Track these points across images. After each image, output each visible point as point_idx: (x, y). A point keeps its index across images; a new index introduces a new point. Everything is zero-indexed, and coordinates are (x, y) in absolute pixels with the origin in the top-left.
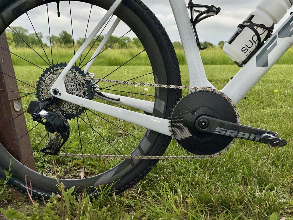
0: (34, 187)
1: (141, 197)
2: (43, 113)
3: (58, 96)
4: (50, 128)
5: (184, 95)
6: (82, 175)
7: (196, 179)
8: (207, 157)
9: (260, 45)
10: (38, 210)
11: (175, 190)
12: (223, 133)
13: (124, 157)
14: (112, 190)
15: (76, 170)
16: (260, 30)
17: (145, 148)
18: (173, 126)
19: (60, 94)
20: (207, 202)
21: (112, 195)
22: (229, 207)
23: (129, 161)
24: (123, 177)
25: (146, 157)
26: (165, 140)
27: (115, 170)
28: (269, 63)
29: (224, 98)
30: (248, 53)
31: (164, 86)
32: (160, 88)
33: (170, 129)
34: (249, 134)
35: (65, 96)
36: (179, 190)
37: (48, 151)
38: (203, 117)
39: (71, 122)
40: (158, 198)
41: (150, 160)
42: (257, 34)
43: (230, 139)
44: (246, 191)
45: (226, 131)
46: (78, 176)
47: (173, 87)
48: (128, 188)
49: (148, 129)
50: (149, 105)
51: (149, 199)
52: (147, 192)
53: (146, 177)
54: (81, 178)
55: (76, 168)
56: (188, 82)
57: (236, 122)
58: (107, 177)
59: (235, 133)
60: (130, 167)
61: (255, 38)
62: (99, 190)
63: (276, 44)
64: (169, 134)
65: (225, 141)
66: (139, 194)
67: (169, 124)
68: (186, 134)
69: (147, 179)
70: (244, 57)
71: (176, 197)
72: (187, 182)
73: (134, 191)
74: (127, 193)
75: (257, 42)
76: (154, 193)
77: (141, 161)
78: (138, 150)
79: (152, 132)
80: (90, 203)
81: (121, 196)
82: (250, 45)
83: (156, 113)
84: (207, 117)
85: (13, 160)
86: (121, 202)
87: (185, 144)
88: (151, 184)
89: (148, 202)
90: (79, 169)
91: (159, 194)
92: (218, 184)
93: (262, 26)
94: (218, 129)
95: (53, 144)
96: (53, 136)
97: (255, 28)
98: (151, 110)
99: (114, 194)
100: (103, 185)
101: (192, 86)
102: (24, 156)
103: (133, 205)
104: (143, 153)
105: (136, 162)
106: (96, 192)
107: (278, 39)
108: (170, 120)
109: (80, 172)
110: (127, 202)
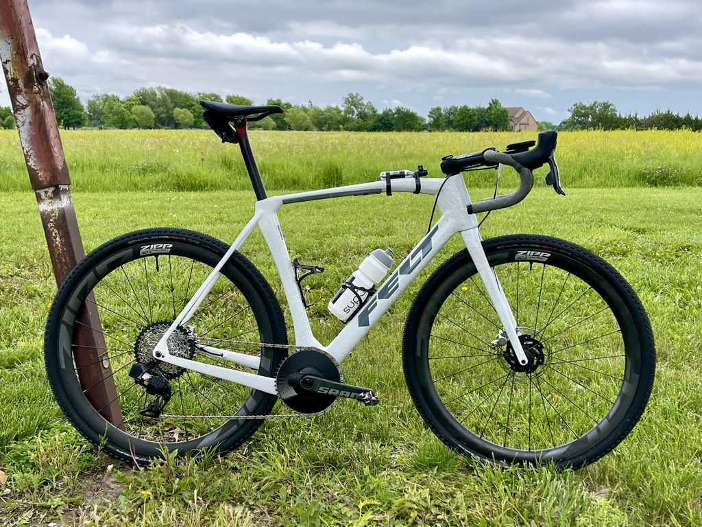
0: (137, 454)
1: (247, 458)
2: (146, 376)
3: (161, 358)
4: (150, 389)
5: (290, 354)
6: (176, 436)
7: (307, 437)
8: (321, 413)
9: (362, 305)
10: (145, 474)
11: (283, 450)
12: (326, 392)
13: (228, 418)
14: (217, 452)
15: (167, 431)
16: (360, 293)
17: (250, 407)
18: (279, 385)
19: (163, 357)
20: (313, 459)
21: (217, 457)
22: (335, 464)
23: (235, 421)
24: (228, 438)
25: (252, 417)
26: (270, 399)
27: (219, 431)
28: (370, 323)
29: (327, 357)
30: (351, 312)
31: (270, 345)
32: (265, 347)
33: (276, 388)
34: (349, 393)
35: (168, 358)
36: (286, 450)
37: (147, 413)
38: (308, 376)
39: (172, 382)
40: (264, 459)
41: (255, 420)
42: (357, 296)
43: (333, 398)
44: (352, 447)
45: (329, 390)
46: (171, 439)
47: (278, 346)
48: (232, 450)
49: (253, 389)
50: (255, 361)
51: (256, 460)
52: (253, 453)
53: (253, 437)
54: (175, 441)
55: (167, 429)
56: (294, 343)
57: (339, 381)
58: (210, 439)
59: (337, 392)
60: (235, 427)
61: (356, 299)
62: (203, 453)
63: (376, 305)
64: (275, 393)
65: (329, 400)
66: (245, 456)
67: (275, 384)
68: (292, 393)
69: (253, 439)
70: (348, 316)
71: (282, 456)
72: (297, 441)
73: (239, 453)
74: (232, 454)
75: (359, 303)
76: (260, 453)
77: (247, 421)
78: (243, 409)
79: (257, 391)
80: (196, 465)
81: (225, 458)
82: (351, 305)
83: (262, 372)
84: (311, 377)
85: (109, 425)
86: (225, 464)
87: (290, 403)
88: (258, 445)
89: (254, 463)
90: (171, 429)
91: (266, 455)
92: (329, 441)
93: (362, 289)
94: (321, 388)
95: (153, 406)
96: (153, 398)
97: (356, 290)
98: (257, 367)
99: (219, 456)
100: (207, 447)
101: (298, 345)
102: (114, 417)
103: (238, 467)
104: (248, 413)
105: (241, 423)
106: (200, 454)
107: (377, 300)
108: (276, 379)
109: (173, 433)
110: (232, 464)
